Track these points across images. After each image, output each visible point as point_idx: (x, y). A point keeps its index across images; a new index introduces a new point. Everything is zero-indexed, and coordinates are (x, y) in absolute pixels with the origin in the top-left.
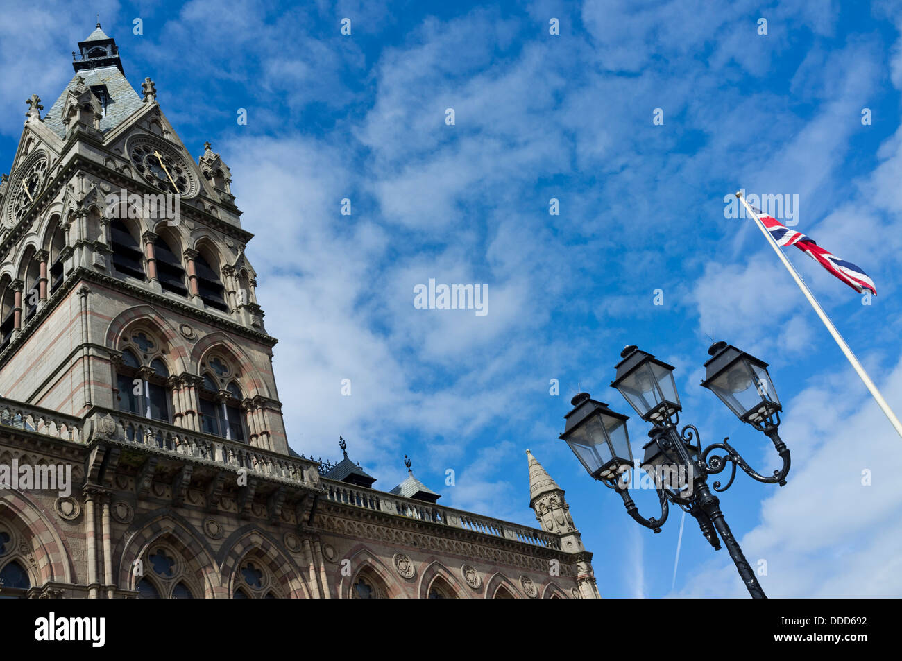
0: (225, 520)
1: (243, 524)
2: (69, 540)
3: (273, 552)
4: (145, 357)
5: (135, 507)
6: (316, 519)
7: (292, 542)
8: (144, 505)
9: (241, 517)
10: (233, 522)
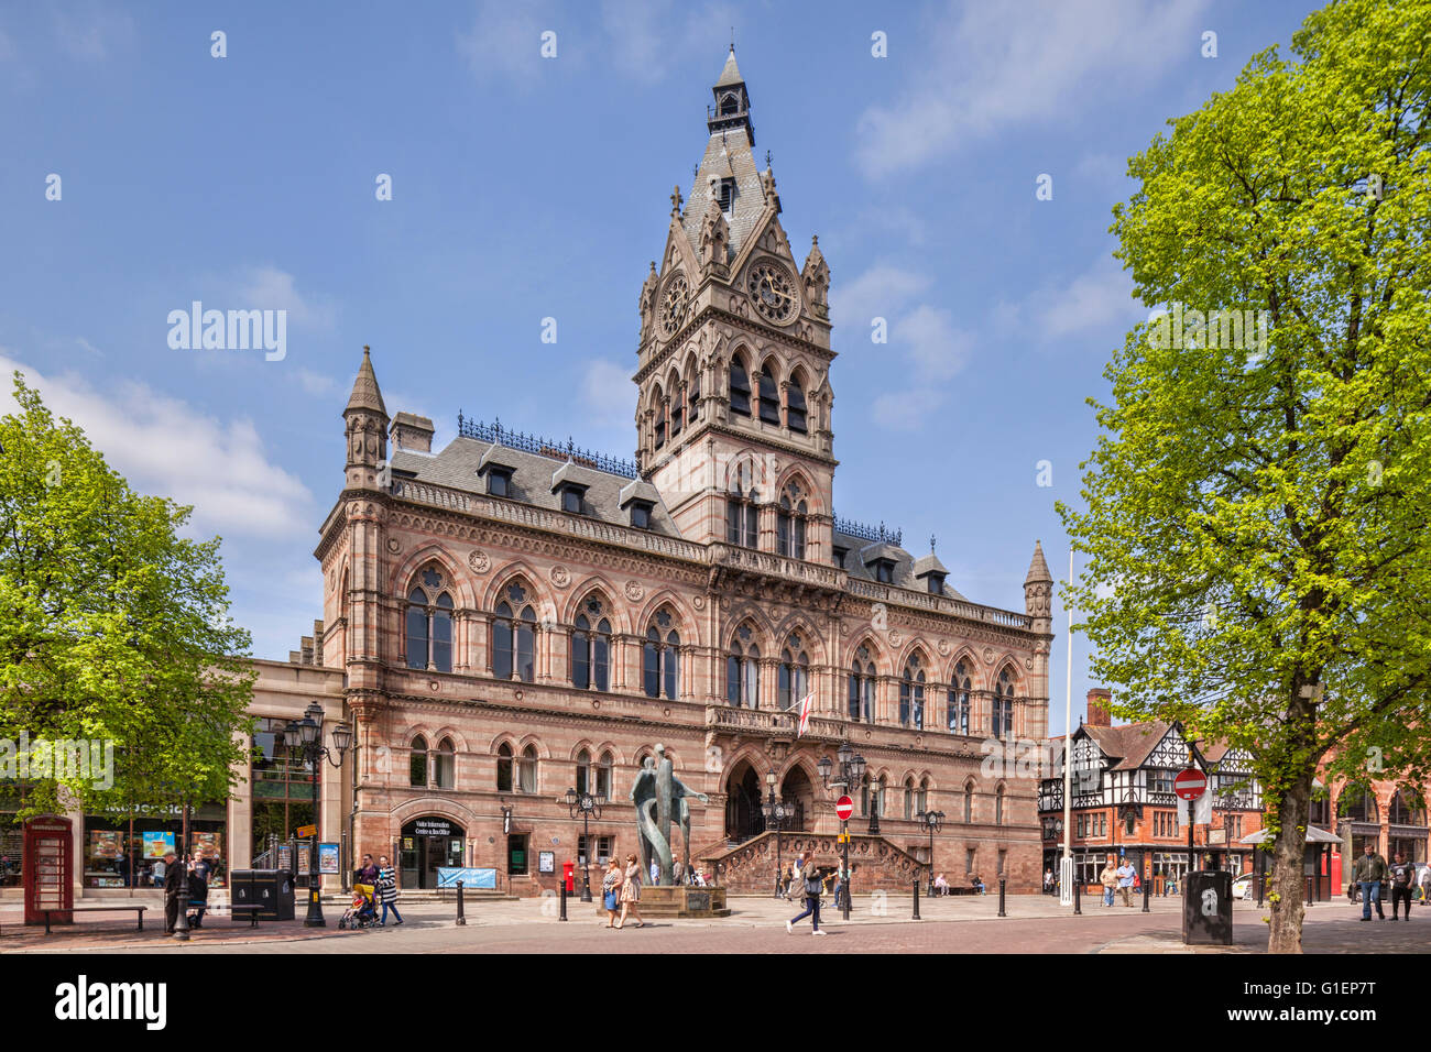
0: (782, 608)
1: (793, 610)
2: (699, 621)
3: (809, 628)
5: (733, 601)
6: (840, 608)
7: (822, 622)
8: (738, 599)
9: (794, 606)
10: (788, 609)
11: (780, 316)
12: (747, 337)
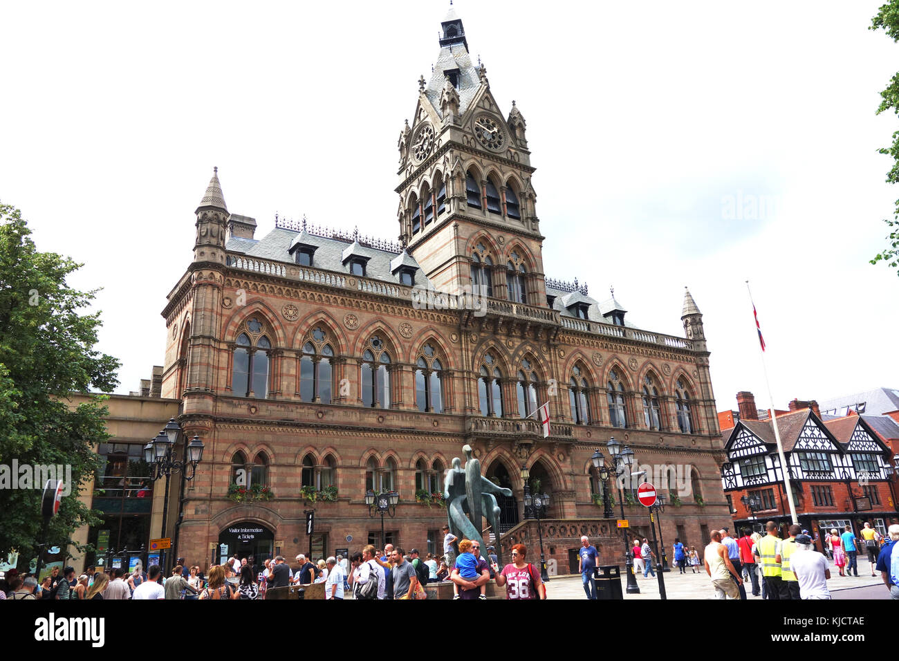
0: (515, 339)
1: (523, 341)
2: (455, 351)
3: (536, 354)
4: (482, 256)
5: (479, 335)
6: (557, 338)
7: (545, 349)
8: (483, 334)
9: (522, 337)
10: (519, 340)
11: (496, 146)
12: (475, 159)
